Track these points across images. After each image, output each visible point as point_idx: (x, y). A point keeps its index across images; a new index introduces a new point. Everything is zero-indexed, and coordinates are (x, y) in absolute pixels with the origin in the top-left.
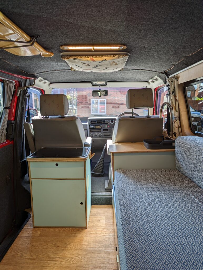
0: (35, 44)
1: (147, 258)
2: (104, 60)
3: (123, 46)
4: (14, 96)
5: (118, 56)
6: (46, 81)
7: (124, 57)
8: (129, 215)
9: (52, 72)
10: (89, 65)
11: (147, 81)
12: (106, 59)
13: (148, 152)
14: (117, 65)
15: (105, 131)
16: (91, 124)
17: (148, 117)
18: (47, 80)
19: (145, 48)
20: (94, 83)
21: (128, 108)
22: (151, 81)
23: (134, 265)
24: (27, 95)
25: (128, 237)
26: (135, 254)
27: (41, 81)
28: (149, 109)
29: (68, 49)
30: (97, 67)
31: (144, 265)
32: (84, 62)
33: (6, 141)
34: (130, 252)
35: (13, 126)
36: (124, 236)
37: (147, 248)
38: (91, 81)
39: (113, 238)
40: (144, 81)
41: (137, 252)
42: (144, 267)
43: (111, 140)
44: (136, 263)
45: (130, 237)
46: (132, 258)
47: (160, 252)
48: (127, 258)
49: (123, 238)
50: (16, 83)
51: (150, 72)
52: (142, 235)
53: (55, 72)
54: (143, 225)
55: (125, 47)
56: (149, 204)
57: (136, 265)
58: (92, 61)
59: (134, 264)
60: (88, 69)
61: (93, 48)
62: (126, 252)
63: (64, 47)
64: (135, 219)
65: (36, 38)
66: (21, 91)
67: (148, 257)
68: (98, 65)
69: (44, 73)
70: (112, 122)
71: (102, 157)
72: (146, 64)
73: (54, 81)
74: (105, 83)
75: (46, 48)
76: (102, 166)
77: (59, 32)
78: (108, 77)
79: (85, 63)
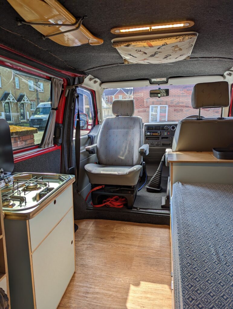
0: (82, 27)
1: (211, 290)
2: (165, 44)
3: (190, 22)
4: (62, 95)
5: (183, 38)
6: (97, 80)
7: (191, 38)
8: (190, 237)
9: (103, 67)
10: (145, 53)
11: (221, 74)
12: (168, 43)
13: (218, 162)
14: (181, 51)
15: (164, 139)
16: (148, 130)
17: (221, 118)
18: (98, 78)
19: (219, 22)
20: (153, 80)
21: (194, 108)
22: (227, 74)
23: (192, 297)
24: (76, 95)
25: (187, 262)
26: (195, 284)
27: (91, 79)
28: (222, 109)
29: (120, 33)
30: (156, 56)
31: (207, 298)
32: (139, 49)
33: (53, 145)
34: (188, 281)
35: (60, 129)
36: (181, 261)
37: (211, 278)
38: (149, 78)
39: (169, 262)
40: (217, 74)
41: (198, 282)
42: (206, 300)
43: (171, 149)
44: (195, 294)
45: (190, 263)
46: (190, 288)
47: (230, 285)
48: (184, 287)
49: (180, 263)
50: (64, 81)
51: (226, 60)
52: (206, 261)
53: (107, 67)
54: (208, 250)
55: (192, 23)
56: (217, 225)
57: (195, 297)
58: (149, 47)
59: (192, 295)
60: (145, 59)
61: (151, 28)
62: (184, 280)
63: (115, 29)
64: (197, 242)
65: (82, 20)
66: (69, 90)
67: (212, 288)
68: (157, 53)
69: (94, 69)
70: (173, 128)
71: (159, 170)
72: (221, 48)
73: (106, 79)
74: (166, 80)
75: (95, 34)
76: (158, 180)
77: (109, 9)
78: (170, 71)
79: (140, 51)
